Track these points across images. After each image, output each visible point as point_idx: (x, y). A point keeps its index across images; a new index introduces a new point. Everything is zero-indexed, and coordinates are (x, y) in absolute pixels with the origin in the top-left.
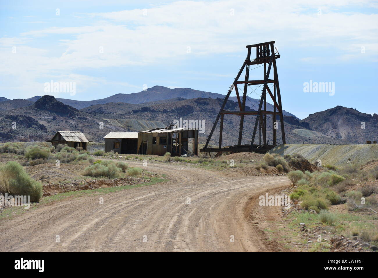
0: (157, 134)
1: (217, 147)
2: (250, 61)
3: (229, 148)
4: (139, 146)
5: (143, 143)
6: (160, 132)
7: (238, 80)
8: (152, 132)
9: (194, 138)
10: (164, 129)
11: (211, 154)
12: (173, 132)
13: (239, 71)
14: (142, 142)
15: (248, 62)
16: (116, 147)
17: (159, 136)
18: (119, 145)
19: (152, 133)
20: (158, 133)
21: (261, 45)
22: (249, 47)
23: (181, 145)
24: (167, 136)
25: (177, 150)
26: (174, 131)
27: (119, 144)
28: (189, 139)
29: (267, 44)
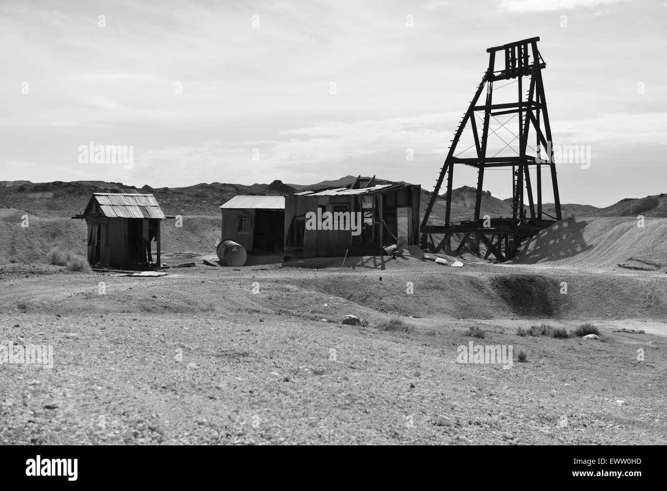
0: (328, 199)
1: (442, 223)
2: (494, 74)
3: (459, 224)
4: (287, 227)
5: (298, 219)
6: (334, 194)
7: (477, 105)
8: (317, 194)
9: (412, 206)
10: (345, 188)
11: (433, 237)
12: (364, 194)
13: (476, 90)
14: (295, 216)
15: (490, 76)
16: (243, 226)
17: (332, 204)
18: (250, 224)
19: (315, 196)
20: (330, 196)
21: (512, 45)
22: (492, 51)
23: (383, 223)
24: (350, 203)
25: (373, 236)
26: (367, 192)
27: (250, 221)
28: (399, 210)
29: (525, 42)
